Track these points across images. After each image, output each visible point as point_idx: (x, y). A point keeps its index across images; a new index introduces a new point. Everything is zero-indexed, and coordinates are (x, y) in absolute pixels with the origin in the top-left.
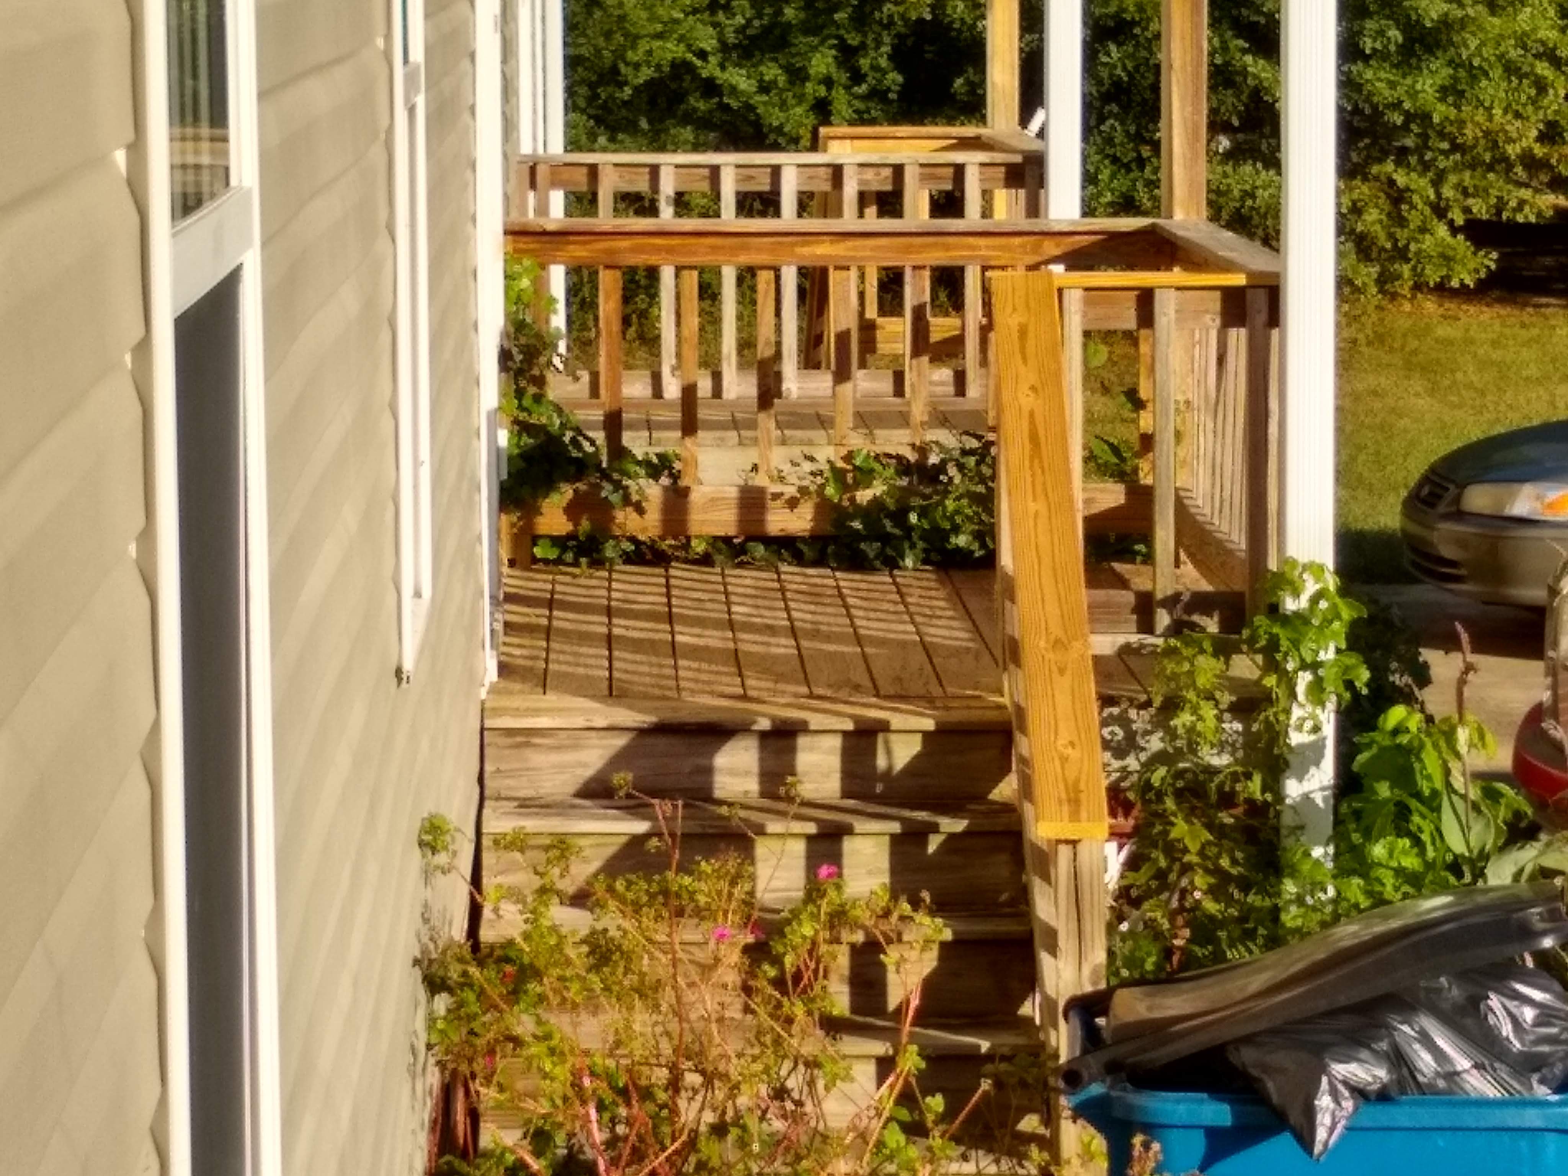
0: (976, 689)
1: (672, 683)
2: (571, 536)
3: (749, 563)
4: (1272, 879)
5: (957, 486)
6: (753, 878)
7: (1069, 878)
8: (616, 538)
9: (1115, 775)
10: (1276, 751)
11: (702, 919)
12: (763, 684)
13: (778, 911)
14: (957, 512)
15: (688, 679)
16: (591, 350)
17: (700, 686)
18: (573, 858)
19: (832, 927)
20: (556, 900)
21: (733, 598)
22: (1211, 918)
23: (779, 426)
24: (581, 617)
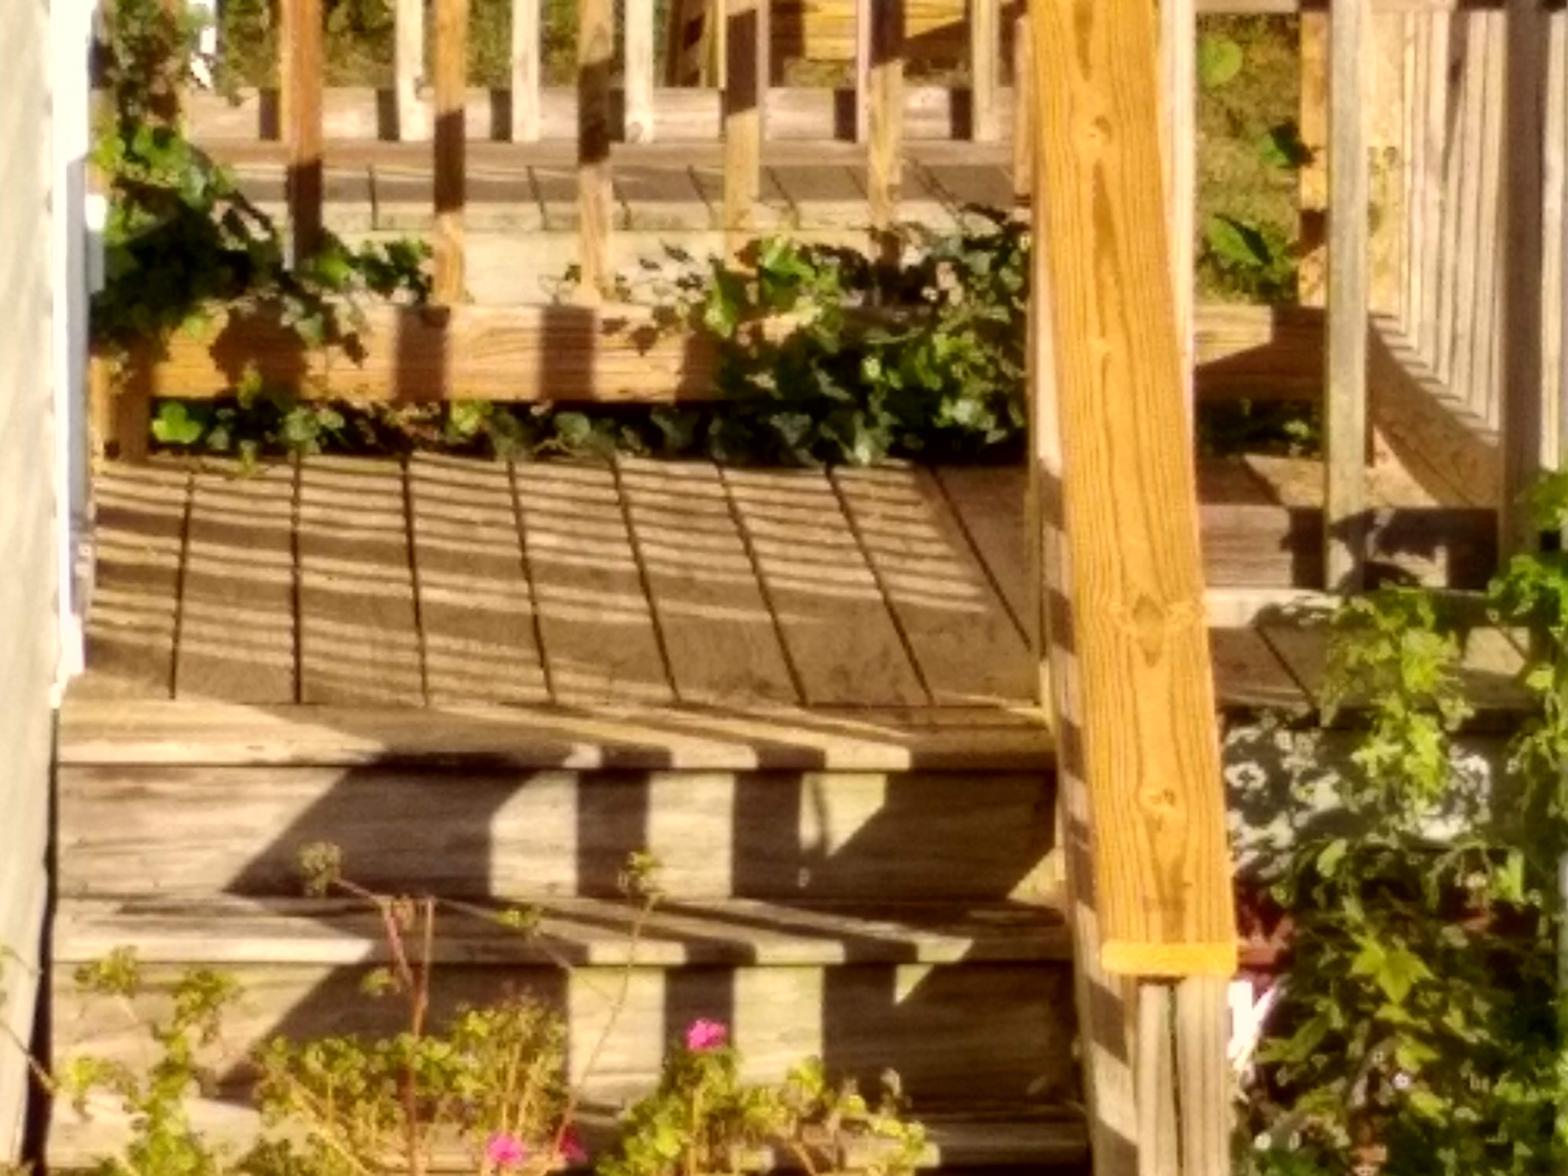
0: (987, 691)
1: (414, 679)
2: (226, 400)
3: (558, 452)
4: (1542, 1053)
5: (956, 309)
6: (564, 1047)
7: (1161, 1052)
8: (308, 403)
9: (1250, 856)
10: (1552, 810)
11: (468, 1124)
12: (586, 682)
13: (609, 1111)
14: (956, 356)
15: (445, 672)
16: (262, 50)
17: (467, 685)
18: (224, 1008)
19: (714, 1139)
20: (192, 1087)
21: (531, 519)
22: (1427, 1125)
23: (620, 194)
24: (242, 553)
